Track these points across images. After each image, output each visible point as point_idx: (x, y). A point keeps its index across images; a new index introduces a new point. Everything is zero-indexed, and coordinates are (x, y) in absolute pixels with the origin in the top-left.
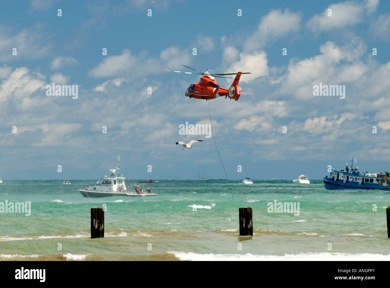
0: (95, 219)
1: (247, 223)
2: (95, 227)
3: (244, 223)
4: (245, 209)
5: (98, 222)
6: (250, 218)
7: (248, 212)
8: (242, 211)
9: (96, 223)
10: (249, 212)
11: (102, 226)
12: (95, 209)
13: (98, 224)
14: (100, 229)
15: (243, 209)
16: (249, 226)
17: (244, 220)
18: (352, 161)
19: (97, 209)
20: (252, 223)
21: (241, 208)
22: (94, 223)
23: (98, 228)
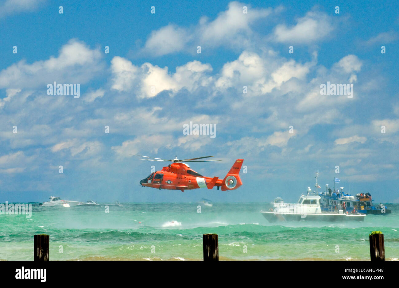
0: (39, 248)
1: (212, 252)
2: (39, 256)
3: (209, 251)
4: (210, 236)
5: (42, 251)
6: (216, 247)
7: (213, 239)
8: (206, 239)
9: (40, 252)
10: (215, 239)
11: (47, 256)
12: (39, 236)
13: (43, 254)
14: (45, 259)
15: (208, 236)
16: (214, 255)
17: (209, 248)
18: (334, 181)
19: (40, 236)
20: (218, 251)
21: (205, 234)
22: (38, 252)
23: (43, 257)
